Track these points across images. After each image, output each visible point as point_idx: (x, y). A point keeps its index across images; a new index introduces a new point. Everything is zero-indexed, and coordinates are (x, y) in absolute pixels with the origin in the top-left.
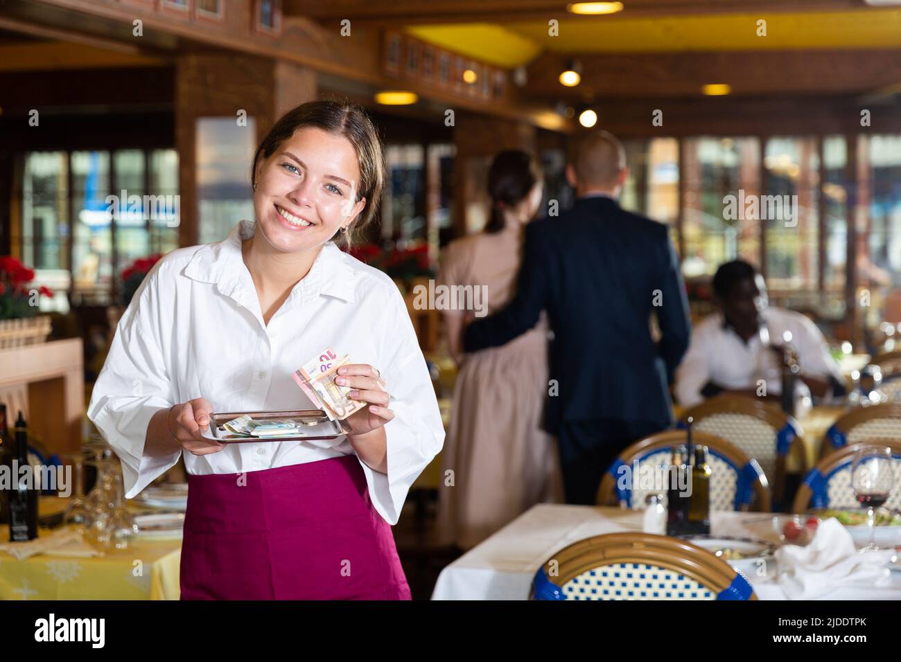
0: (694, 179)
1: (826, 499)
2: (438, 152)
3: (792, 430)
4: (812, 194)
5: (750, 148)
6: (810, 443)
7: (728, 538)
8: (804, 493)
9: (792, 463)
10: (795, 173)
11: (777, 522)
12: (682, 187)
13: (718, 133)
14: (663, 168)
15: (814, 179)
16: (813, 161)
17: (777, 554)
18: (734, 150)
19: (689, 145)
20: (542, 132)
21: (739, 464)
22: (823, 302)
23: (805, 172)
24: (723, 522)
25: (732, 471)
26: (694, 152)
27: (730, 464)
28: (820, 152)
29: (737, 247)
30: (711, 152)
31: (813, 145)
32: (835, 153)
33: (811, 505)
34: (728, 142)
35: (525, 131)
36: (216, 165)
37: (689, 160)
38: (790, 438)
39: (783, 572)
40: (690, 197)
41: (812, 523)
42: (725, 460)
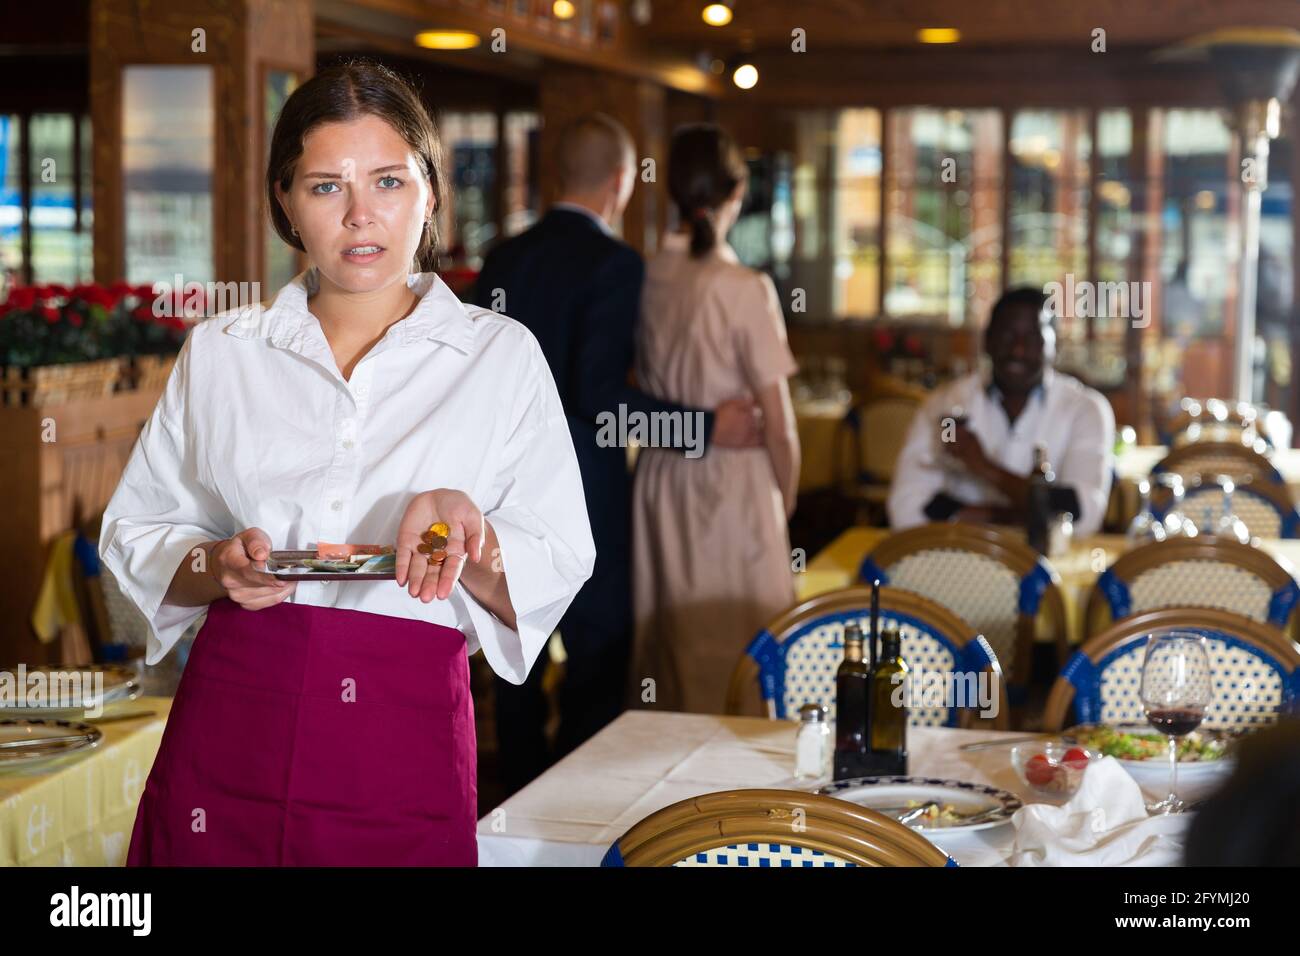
0: (903, 172)
1: (1097, 703)
2: (519, 126)
3: (1045, 576)
4: (1080, 196)
5: (989, 123)
6: (1072, 596)
7: (935, 782)
8: (1062, 691)
9: (1042, 628)
10: (1054, 162)
11: (1017, 751)
12: (884, 182)
13: (941, 101)
14: (859, 153)
15: (1082, 173)
16: (1083, 145)
17: (1015, 817)
18: (967, 128)
19: (897, 119)
20: (675, 96)
21: (959, 643)
22: (1092, 360)
23: (1069, 163)
24: (929, 748)
25: (946, 653)
26: (906, 130)
27: (944, 642)
28: (1093, 132)
29: (966, 273)
30: (929, 128)
31: (1081, 121)
32: (1116, 133)
33: (1072, 719)
34: (956, 117)
35: (648, 93)
36: (151, 141)
37: (896, 140)
38: (1041, 588)
39: (1026, 851)
40: (896, 197)
41: (1074, 757)
42: (935, 635)
